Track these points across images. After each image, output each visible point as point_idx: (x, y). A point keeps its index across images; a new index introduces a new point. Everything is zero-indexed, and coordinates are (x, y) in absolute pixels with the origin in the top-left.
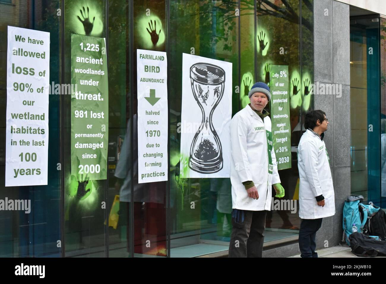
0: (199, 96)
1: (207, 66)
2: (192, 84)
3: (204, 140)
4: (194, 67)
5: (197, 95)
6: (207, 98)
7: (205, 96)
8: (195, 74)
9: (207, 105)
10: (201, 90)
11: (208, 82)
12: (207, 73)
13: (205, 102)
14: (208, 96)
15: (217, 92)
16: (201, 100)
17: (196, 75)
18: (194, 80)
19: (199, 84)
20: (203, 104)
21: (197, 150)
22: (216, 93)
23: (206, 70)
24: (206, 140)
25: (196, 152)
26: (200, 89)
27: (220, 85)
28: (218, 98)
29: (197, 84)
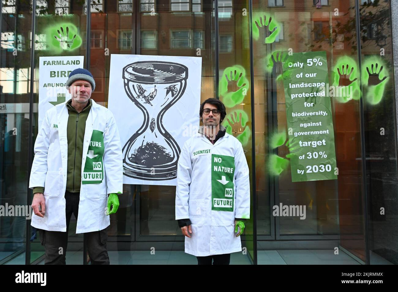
0: (139, 96)
1: (153, 64)
2: (126, 85)
3: (148, 144)
4: (131, 67)
5: (135, 95)
6: (153, 98)
7: (149, 97)
8: (131, 74)
9: (152, 105)
10: (141, 90)
11: (155, 81)
12: (154, 72)
13: (149, 103)
14: (155, 96)
15: (172, 91)
16: (141, 101)
17: (133, 74)
18: (129, 81)
19: (139, 84)
20: (147, 106)
21: (134, 155)
22: (170, 92)
23: (152, 69)
24: (151, 144)
25: (133, 156)
26: (140, 88)
27: (179, 83)
28: (174, 97)
29: (135, 84)
